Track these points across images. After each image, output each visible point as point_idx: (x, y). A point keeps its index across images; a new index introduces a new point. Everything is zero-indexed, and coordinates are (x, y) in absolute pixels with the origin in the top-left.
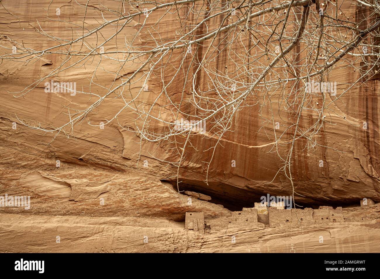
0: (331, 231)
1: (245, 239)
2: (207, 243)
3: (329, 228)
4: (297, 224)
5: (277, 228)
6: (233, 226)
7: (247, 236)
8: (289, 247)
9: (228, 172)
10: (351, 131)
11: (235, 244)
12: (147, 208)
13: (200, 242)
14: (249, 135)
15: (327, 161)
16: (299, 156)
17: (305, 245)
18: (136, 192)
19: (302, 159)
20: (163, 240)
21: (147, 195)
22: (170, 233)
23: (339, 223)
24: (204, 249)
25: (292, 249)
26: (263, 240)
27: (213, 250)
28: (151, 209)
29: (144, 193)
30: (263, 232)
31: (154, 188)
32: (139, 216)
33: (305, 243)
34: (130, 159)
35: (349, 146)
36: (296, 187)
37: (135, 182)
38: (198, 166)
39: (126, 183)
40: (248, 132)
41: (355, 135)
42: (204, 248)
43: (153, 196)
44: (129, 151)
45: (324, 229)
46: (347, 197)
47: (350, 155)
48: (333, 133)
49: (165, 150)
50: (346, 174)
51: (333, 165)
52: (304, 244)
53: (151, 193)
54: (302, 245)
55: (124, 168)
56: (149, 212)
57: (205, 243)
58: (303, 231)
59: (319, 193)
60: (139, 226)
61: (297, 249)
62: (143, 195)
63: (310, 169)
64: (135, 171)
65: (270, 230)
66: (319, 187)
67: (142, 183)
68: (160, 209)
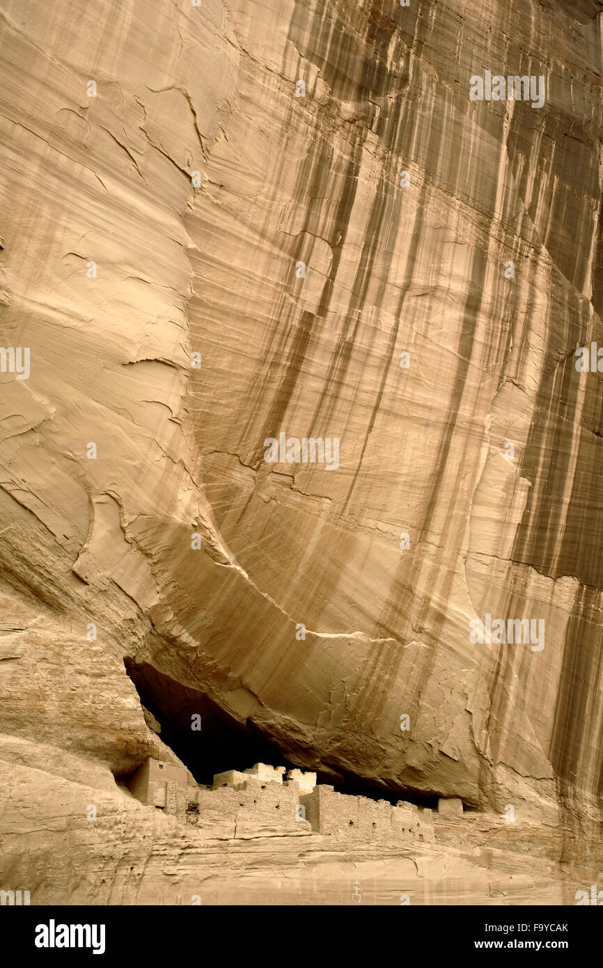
0: (418, 860)
1: (274, 853)
2: (193, 850)
3: (414, 853)
4: (367, 834)
5: (332, 837)
6: (248, 816)
7: (278, 848)
8: (352, 886)
9: (236, 676)
10: (477, 654)
11: (252, 864)
12: (90, 727)
13: (177, 846)
14: (312, 603)
15: (420, 702)
16: (380, 679)
17: (378, 886)
18: (78, 677)
19: (382, 686)
20: (104, 827)
21: (98, 691)
22: (121, 808)
23: (428, 846)
24: (183, 864)
25: (356, 894)
26: (306, 861)
27: (206, 872)
28: (97, 732)
29: (94, 684)
30: (308, 841)
31: (113, 677)
32: (68, 748)
33: (378, 881)
34: (86, 583)
35: (465, 682)
36: (338, 744)
37: (81, 649)
38: (194, 643)
39: (62, 646)
40: (312, 595)
41: (481, 664)
42: (185, 863)
43: (108, 698)
44: (94, 561)
45: (407, 854)
46: (420, 788)
47: (461, 702)
48: (450, 648)
49: (158, 584)
50: (441, 738)
51: (426, 715)
52: (375, 883)
53: (107, 689)
54: (373, 886)
55: (64, 603)
56: (91, 740)
57: (188, 851)
58: (375, 853)
59: (372, 767)
60: (64, 775)
61: (365, 894)
62: (92, 691)
63: (384, 712)
64: (88, 619)
65: (318, 839)
66: (382, 753)
67: (95, 656)
68: (112, 739)
